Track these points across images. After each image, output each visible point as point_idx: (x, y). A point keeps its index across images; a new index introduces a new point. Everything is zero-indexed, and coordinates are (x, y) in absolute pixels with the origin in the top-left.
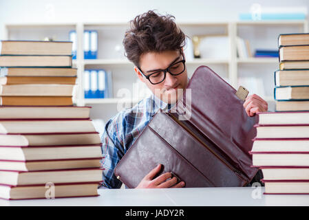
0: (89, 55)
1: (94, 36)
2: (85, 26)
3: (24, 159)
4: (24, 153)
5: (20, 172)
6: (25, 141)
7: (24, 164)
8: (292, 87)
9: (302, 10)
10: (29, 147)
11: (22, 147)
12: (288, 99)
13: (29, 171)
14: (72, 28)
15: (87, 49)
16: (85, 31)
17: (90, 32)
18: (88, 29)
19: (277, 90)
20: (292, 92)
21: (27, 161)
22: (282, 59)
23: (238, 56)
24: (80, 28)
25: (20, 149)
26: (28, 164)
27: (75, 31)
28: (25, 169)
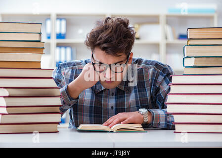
0: (60, 36)
1: (64, 22)
2: (58, 15)
3: (5, 105)
4: (6, 101)
5: (3, 114)
6: (6, 93)
7: (5, 108)
8: (195, 57)
9: (213, 6)
10: (9, 96)
11: (4, 97)
12: (192, 66)
13: (9, 114)
14: (48, 17)
15: (58, 31)
16: (57, 19)
17: (61, 19)
18: (60, 17)
19: (185, 60)
20: (195, 61)
21: (7, 107)
22: (188, 38)
23: (166, 38)
24: (54, 17)
25: (3, 98)
26: (8, 108)
27: (49, 19)
28: (6, 112)
